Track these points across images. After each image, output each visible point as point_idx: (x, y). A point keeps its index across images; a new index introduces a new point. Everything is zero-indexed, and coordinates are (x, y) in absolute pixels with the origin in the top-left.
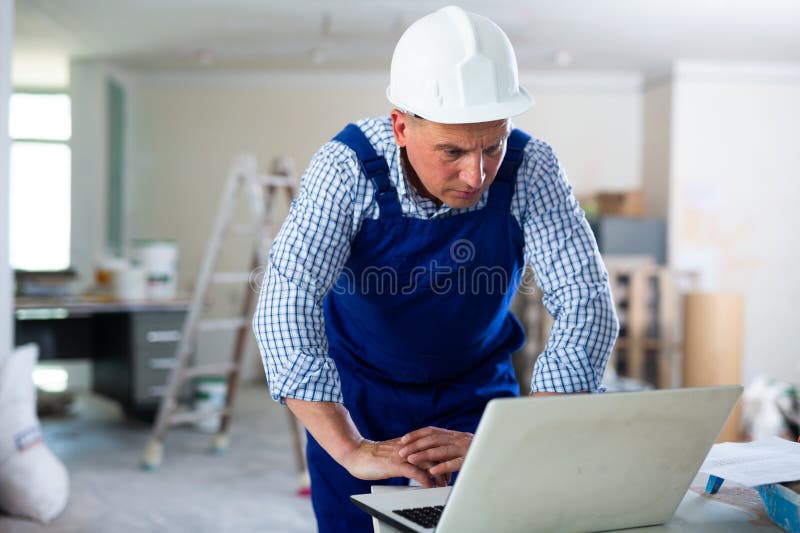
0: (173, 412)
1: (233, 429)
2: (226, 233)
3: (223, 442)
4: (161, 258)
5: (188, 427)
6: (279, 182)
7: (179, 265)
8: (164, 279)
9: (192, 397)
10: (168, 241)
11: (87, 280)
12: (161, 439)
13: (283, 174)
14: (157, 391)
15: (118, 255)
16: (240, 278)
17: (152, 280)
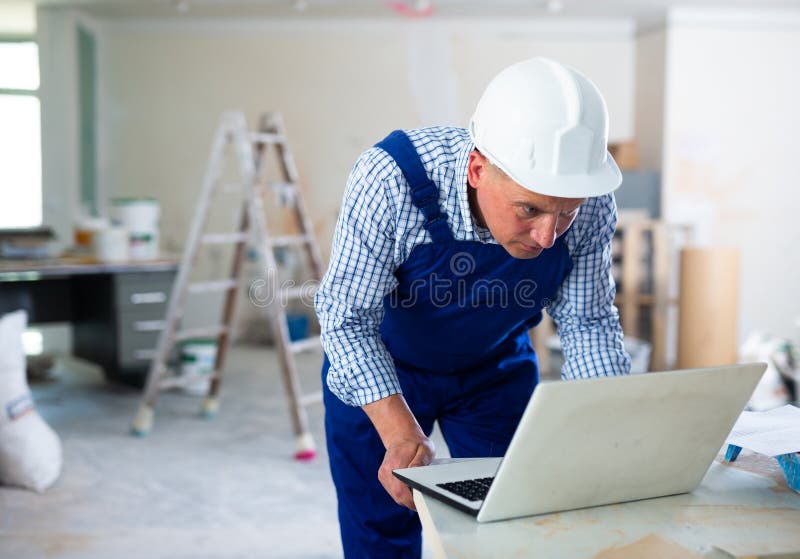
0: (163, 377)
1: (223, 392)
2: (214, 193)
3: (213, 406)
4: (143, 217)
5: (176, 391)
6: (268, 139)
7: (161, 223)
8: (147, 239)
9: (180, 360)
10: (150, 199)
11: (65, 240)
12: (151, 404)
13: (272, 131)
14: (143, 354)
15: (94, 213)
16: (228, 238)
17: (134, 240)
